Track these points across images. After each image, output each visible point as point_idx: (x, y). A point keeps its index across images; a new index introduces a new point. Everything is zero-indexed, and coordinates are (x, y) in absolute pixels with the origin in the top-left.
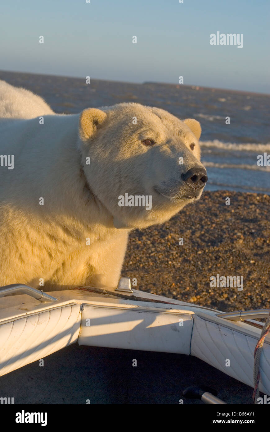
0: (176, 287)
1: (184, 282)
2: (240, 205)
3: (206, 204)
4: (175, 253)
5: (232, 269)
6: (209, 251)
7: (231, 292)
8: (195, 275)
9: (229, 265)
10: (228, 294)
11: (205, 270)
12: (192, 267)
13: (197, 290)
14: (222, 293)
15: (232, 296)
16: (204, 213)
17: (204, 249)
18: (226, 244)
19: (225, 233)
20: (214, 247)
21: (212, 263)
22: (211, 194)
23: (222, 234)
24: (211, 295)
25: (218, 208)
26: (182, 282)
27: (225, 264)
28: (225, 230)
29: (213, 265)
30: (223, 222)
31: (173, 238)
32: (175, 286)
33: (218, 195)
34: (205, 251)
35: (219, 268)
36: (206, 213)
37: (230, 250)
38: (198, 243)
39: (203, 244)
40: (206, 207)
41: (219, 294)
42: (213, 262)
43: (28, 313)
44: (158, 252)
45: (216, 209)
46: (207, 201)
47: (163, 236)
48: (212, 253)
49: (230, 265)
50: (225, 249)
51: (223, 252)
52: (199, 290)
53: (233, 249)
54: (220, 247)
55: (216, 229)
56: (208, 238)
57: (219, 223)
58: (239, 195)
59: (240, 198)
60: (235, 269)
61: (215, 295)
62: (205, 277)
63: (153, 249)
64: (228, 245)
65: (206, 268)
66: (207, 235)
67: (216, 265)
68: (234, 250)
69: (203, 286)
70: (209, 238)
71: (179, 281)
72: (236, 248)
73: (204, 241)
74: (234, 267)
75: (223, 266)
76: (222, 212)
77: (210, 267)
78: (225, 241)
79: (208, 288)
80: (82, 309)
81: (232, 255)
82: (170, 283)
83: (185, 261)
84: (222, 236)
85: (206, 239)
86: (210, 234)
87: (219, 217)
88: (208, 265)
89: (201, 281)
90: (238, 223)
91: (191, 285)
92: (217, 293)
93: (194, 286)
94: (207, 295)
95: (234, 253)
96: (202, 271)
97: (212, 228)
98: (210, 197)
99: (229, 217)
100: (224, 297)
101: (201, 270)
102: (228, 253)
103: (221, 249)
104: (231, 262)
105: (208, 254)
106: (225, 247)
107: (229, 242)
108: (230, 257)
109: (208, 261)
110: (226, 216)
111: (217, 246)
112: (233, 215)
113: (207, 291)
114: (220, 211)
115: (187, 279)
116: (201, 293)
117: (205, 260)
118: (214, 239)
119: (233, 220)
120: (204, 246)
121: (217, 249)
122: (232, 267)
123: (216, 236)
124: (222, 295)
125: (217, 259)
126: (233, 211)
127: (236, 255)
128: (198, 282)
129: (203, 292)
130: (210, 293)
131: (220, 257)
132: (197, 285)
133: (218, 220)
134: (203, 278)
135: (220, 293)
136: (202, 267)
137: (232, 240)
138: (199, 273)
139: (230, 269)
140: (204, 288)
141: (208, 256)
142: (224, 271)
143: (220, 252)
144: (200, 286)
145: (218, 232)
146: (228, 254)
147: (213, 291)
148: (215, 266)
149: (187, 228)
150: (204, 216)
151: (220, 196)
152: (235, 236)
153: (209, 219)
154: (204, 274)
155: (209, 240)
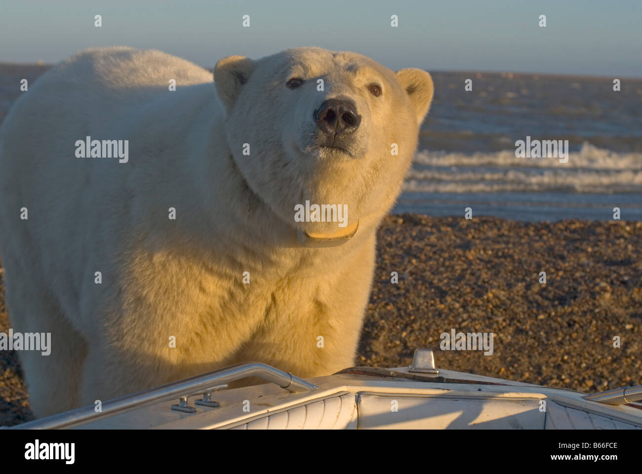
0: (507, 373)
1: (520, 365)
2: (600, 241)
3: (545, 242)
4: (500, 319)
5: (596, 340)
6: (556, 313)
7: (599, 377)
8: (536, 353)
9: (590, 334)
10: (594, 380)
11: (552, 344)
12: (531, 341)
13: (543, 376)
14: (584, 379)
15: (601, 383)
16: (544, 256)
17: (548, 311)
18: (584, 301)
19: (580, 284)
20: (563, 308)
21: (563, 332)
22: (552, 227)
23: (575, 285)
24: (566, 384)
25: (564, 247)
26: (516, 365)
27: (584, 333)
28: (580, 280)
29: (565, 335)
30: (575, 268)
31: (496, 297)
32: (505, 373)
33: (562, 227)
34: (549, 315)
35: (575, 340)
36: (546, 255)
37: (591, 311)
38: (537, 302)
39: (546, 303)
40: (545, 247)
41: (579, 381)
42: (565, 331)
43: (271, 410)
44: (474, 320)
45: (561, 249)
46: (545, 238)
47: (479, 295)
48: (562, 316)
49: (593, 333)
50: (582, 309)
51: (580, 313)
52: (544, 377)
53: (596, 308)
54: (574, 307)
55: (565, 279)
56: (552, 293)
57: (569, 269)
58: (596, 226)
59: (599, 230)
60: (602, 339)
61: (572, 382)
62: (554, 355)
63: (465, 316)
64: (587, 302)
65: (554, 341)
66: (550, 288)
67: (571, 336)
68: (597, 310)
69: (551, 369)
70: (555, 293)
71: (511, 364)
72: (600, 306)
73: (547, 299)
74: (600, 336)
75: (582, 337)
76: (571, 252)
77: (560, 339)
78: (582, 296)
79: (559, 373)
80: (358, 401)
81: (594, 317)
82: (496, 368)
83: (519, 331)
84: (575, 289)
85: (551, 296)
86: (557, 288)
87: (567, 260)
88: (557, 335)
89: (547, 362)
90: (600, 268)
91: (531, 369)
92: (576, 379)
93: (537, 370)
94: (559, 383)
95: (598, 315)
96: (548, 346)
97: (558, 278)
98: (550, 231)
99: (584, 260)
100: (587, 385)
101: (546, 345)
102: (588, 314)
103: (576, 309)
104: (595, 329)
105: (555, 318)
106: (583, 307)
107: (588, 297)
108: (591, 322)
109: (556, 330)
110: (579, 258)
111: (570, 305)
112: (591, 255)
113: (559, 378)
114: (568, 251)
115: (524, 360)
116: (549, 381)
117: (551, 329)
118: (564, 294)
119: (592, 264)
120: (547, 307)
121: (570, 310)
122: (596, 337)
123: (566, 289)
124: (585, 383)
125: (570, 325)
126: (590, 250)
127: (602, 318)
128: (543, 364)
129: (551, 379)
130: (563, 380)
131: (575, 322)
132: (540, 368)
133: (567, 264)
134: (550, 358)
135: (581, 378)
136: (548, 340)
137: (593, 295)
138: (543, 350)
139: (594, 340)
140: (552, 373)
141: (555, 321)
142: (584, 344)
143: (575, 314)
144: (546, 371)
145: (569, 282)
146: (589, 316)
147: (568, 376)
148: (568, 338)
149: (518, 280)
150: (544, 260)
151: (566, 229)
152: (597, 289)
153: (551, 264)
154: (551, 351)
155: (554, 296)
